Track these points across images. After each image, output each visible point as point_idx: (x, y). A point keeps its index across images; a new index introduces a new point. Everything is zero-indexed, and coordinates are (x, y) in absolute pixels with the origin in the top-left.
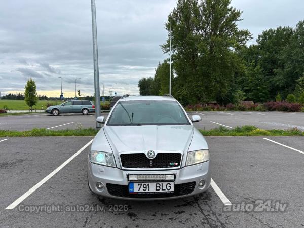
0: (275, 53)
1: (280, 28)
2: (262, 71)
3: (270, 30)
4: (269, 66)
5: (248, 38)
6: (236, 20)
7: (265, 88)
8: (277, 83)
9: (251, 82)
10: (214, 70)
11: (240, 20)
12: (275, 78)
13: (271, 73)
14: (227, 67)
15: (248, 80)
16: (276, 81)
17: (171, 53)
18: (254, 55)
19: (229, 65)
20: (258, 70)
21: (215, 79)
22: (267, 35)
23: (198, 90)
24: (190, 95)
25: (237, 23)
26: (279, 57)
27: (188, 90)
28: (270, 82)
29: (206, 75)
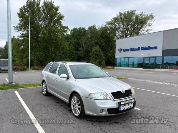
0: (79, 40)
1: (81, 27)
2: (74, 48)
3: (76, 28)
4: (76, 46)
5: (68, 30)
6: (61, 20)
7: (75, 57)
8: (81, 55)
9: (68, 54)
10: (51, 46)
11: (64, 20)
12: (80, 53)
13: (77, 50)
14: (58, 45)
15: (67, 52)
16: (80, 54)
17: (21, 32)
18: (69, 40)
19: (59, 43)
20: (71, 48)
21: (51, 51)
22: (75, 30)
23: (41, 57)
24: (36, 60)
25: (62, 21)
26: (81, 42)
27: (35, 56)
28: (78, 54)
29: (46, 48)
